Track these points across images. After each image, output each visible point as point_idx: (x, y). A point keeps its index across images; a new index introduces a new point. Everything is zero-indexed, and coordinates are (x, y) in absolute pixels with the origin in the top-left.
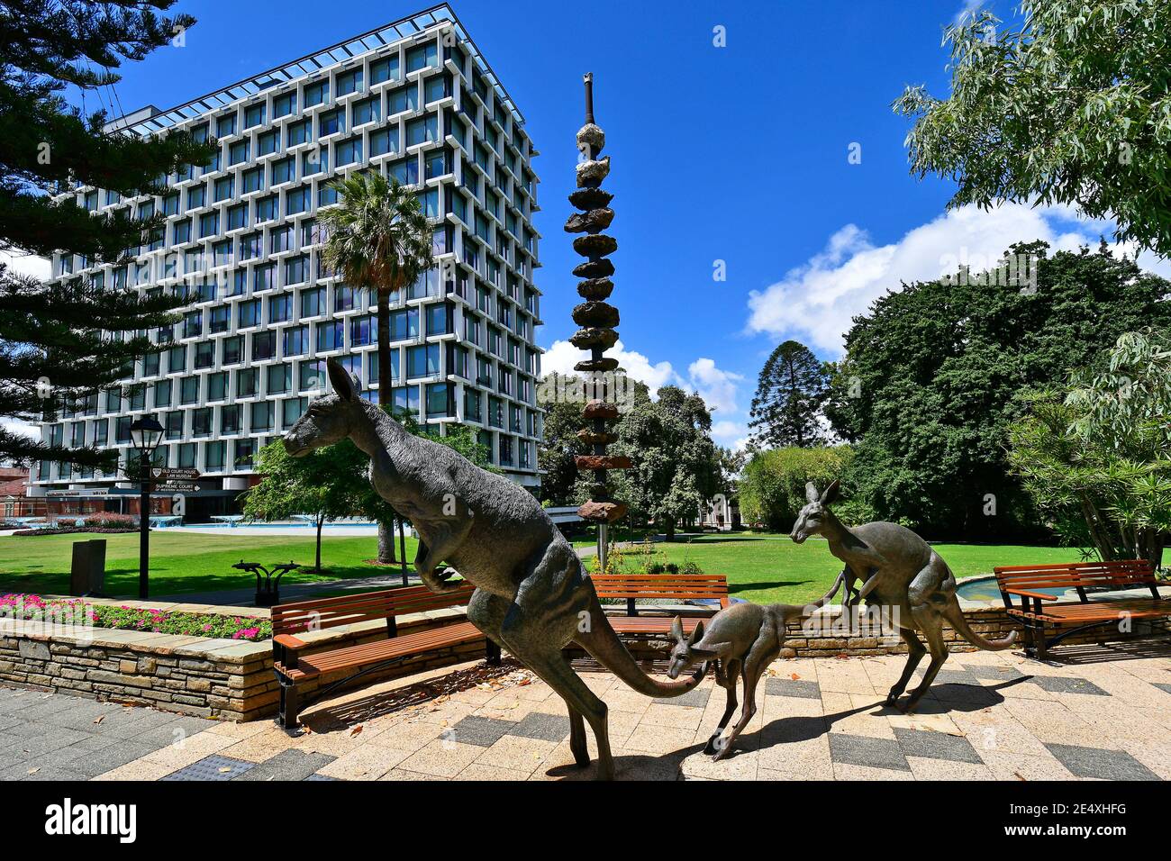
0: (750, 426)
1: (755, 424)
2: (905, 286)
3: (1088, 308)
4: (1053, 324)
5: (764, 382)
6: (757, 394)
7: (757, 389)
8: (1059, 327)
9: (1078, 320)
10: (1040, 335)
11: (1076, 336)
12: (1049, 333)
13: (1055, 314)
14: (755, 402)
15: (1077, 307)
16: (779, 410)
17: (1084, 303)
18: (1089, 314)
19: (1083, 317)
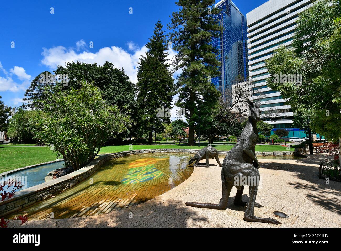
0: (24, 100)
1: (26, 99)
2: (78, 62)
3: (117, 83)
4: (110, 85)
5: (34, 84)
6: (30, 88)
7: (31, 85)
8: (111, 86)
9: (115, 86)
10: (107, 87)
11: (114, 90)
12: (109, 87)
13: (111, 83)
14: (28, 91)
15: (115, 82)
16: (39, 96)
17: (117, 82)
18: (117, 85)
19: (116, 85)
